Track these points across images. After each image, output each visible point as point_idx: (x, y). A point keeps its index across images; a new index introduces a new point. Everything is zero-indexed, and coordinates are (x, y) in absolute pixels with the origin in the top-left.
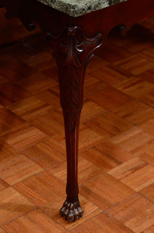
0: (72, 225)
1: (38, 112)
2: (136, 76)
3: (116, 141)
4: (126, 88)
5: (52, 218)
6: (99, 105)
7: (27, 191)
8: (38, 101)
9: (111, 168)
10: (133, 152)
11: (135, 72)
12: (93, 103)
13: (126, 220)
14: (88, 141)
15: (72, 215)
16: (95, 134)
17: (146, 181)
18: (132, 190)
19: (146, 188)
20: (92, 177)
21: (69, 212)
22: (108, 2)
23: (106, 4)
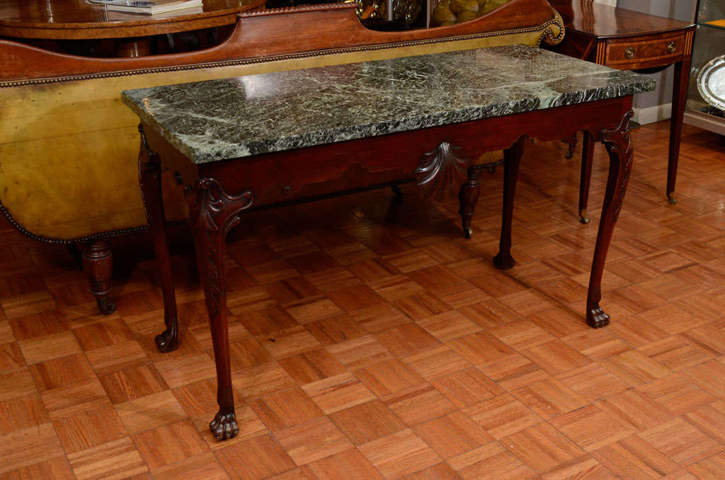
0: (220, 444)
1: (254, 306)
2: (404, 274)
3: (334, 350)
4: (383, 287)
5: (199, 434)
6: (336, 304)
7: (187, 396)
8: (262, 293)
9: (309, 381)
10: (350, 365)
11: (405, 270)
12: (330, 302)
13: (293, 446)
14: (299, 346)
15: (221, 431)
16: (313, 339)
17: (345, 403)
18: (321, 411)
19: (342, 411)
20: (278, 390)
21: (218, 428)
22: (248, 149)
23: (244, 152)
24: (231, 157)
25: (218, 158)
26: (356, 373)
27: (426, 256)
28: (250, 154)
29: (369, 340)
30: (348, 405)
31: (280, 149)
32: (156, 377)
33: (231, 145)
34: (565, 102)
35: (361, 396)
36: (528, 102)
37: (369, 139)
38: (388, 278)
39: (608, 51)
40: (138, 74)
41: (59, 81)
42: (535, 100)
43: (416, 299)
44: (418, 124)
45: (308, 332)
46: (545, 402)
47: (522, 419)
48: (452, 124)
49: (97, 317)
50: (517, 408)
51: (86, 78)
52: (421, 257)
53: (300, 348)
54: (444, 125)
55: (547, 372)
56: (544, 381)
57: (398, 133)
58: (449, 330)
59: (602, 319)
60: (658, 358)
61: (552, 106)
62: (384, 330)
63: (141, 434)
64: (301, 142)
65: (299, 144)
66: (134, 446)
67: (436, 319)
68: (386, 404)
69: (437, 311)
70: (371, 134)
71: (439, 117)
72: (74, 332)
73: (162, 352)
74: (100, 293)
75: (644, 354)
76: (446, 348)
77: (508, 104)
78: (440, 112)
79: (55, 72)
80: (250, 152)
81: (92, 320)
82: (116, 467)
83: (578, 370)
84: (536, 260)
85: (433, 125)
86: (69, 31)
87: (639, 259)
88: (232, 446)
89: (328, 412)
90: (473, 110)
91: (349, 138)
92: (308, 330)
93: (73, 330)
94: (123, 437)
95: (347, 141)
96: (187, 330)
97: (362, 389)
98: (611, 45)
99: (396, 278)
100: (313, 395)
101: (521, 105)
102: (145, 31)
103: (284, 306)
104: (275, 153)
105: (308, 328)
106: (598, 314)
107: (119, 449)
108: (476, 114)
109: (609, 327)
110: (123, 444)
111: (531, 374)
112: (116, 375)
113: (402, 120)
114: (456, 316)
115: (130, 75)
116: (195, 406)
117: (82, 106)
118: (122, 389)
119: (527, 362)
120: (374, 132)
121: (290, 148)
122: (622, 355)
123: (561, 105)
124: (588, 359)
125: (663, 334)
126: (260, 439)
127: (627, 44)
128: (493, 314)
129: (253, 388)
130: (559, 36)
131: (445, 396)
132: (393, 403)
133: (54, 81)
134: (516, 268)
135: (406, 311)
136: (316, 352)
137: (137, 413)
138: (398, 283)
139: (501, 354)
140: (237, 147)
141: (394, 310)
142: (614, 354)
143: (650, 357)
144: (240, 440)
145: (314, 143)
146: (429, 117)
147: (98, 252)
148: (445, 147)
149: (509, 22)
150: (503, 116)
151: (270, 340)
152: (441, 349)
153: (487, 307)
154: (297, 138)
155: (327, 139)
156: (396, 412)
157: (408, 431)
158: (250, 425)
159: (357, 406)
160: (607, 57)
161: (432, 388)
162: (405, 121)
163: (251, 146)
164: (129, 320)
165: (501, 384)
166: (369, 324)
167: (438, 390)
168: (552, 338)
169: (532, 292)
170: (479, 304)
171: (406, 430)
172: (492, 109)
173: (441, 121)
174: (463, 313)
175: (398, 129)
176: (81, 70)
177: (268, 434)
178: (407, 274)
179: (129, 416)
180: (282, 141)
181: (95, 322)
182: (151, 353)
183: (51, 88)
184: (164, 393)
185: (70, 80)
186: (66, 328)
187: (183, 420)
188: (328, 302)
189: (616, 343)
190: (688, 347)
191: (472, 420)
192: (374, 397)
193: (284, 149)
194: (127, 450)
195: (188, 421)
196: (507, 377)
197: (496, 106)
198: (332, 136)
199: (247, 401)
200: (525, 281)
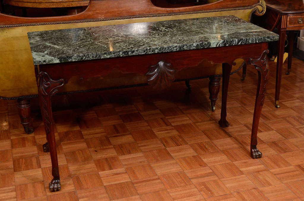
1: (95, 135)
4: (159, 131)
5: (45, 188)
7: (46, 172)
9: (104, 170)
10: (126, 165)
13: (83, 197)
15: (52, 187)
16: (115, 152)
18: (103, 184)
20: (88, 173)
22: (59, 60)
23: (57, 61)
24: (51, 63)
25: (45, 63)
26: (127, 169)
27: (188, 118)
28: (60, 62)
29: (140, 154)
30: (116, 183)
31: (75, 60)
32: (37, 162)
33: (50, 58)
34: (225, 44)
35: (125, 179)
36: (204, 44)
37: (119, 58)
38: (165, 127)
39: (288, 20)
40: (42, 25)
41: (6, 27)
42: (208, 43)
43: (173, 138)
44: (144, 52)
45: (114, 149)
46: (210, 190)
47: (194, 197)
48: (162, 53)
49: (24, 135)
50: (194, 192)
51: (18, 26)
52: (185, 119)
53: (107, 155)
54: (158, 53)
55: (218, 177)
56: (214, 181)
57: (134, 56)
58: (180, 153)
59: (257, 154)
60: (278, 176)
61: (218, 46)
62: (150, 151)
63: (20, 185)
64: (84, 58)
65: (83, 59)
66: (15, 190)
67: (177, 148)
68: (133, 184)
69: (179, 144)
70: (120, 56)
71: (155, 49)
72: (12, 141)
73: (45, 152)
74: (25, 124)
75: (272, 173)
76: (174, 161)
77: (193, 44)
78: (156, 47)
79: (5, 23)
80: (60, 61)
81: (22, 136)
82: (4, 198)
83: (234, 178)
84: (242, 124)
85: (152, 53)
86: (38, 4)
87: (297, 127)
88: (57, 194)
89: (105, 184)
90: (173, 47)
91: (108, 57)
92: (115, 148)
93: (11, 139)
94: (12, 186)
95: (107, 59)
96: (61, 143)
97: (126, 176)
98: (290, 17)
99: (168, 128)
100: (102, 176)
101: (200, 45)
102: (72, 5)
103: (109, 136)
104: (72, 62)
105: (115, 147)
106: (255, 152)
107: (9, 190)
108: (175, 49)
109: (261, 159)
110: (10, 189)
111: (210, 177)
112: (21, 160)
113: (136, 50)
114: (187, 147)
115: (39, 25)
116: (48, 176)
117: (16, 38)
118: (21, 166)
119: (211, 171)
120: (121, 55)
121: (79, 60)
122: (261, 173)
123: (223, 46)
124: (242, 173)
125: (287, 164)
126: (70, 193)
127: (299, 16)
128: (206, 148)
129: (77, 171)
130: (262, 11)
131: (162, 183)
132: (137, 183)
133: (4, 27)
134: (230, 127)
135: (165, 144)
136: (113, 158)
137: (23, 177)
138: (167, 130)
139: (200, 166)
140: (53, 59)
141: (160, 142)
142: (256, 172)
143: (274, 175)
144: (61, 192)
145: (91, 58)
146: (150, 49)
147: (24, 104)
148: (161, 64)
149: (233, 4)
150: (190, 50)
151: (95, 151)
152: (172, 162)
153: (205, 145)
154: (82, 56)
155: (97, 57)
156: (136, 188)
157: (138, 197)
158: (68, 187)
159: (120, 183)
160: (288, 23)
161: (159, 179)
162: (137, 50)
163: (60, 59)
164: (37, 137)
165: (192, 180)
166: (143, 148)
167: (161, 180)
168: (229, 161)
169: (232, 139)
170: (201, 143)
171: (137, 196)
172: (184, 46)
173: (156, 51)
174: (192, 146)
175: (134, 54)
176: (16, 22)
177: (74, 191)
178: (174, 126)
179: (19, 178)
180: (75, 57)
181: (22, 137)
182: (40, 152)
183: (2, 30)
184: (38, 169)
185: (11, 27)
186: (9, 138)
187: (40, 182)
188: (130, 136)
189: (261, 167)
190: (298, 171)
191: (170, 195)
192: (129, 180)
193: (76, 60)
194: (12, 191)
195: (42, 182)
196: (197, 177)
197: (186, 45)
198: (100, 56)
199: (72, 176)
200: (231, 134)
